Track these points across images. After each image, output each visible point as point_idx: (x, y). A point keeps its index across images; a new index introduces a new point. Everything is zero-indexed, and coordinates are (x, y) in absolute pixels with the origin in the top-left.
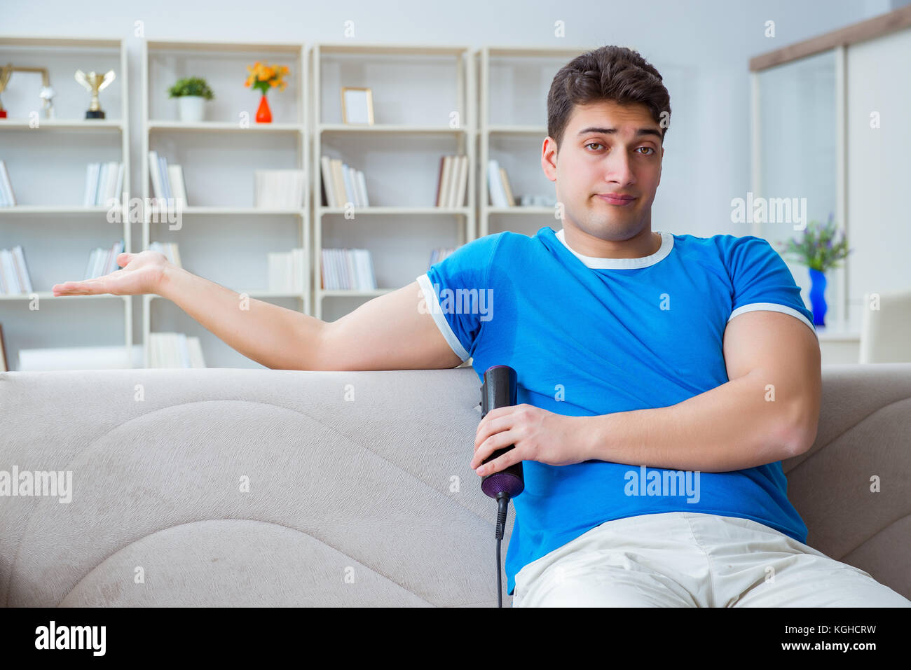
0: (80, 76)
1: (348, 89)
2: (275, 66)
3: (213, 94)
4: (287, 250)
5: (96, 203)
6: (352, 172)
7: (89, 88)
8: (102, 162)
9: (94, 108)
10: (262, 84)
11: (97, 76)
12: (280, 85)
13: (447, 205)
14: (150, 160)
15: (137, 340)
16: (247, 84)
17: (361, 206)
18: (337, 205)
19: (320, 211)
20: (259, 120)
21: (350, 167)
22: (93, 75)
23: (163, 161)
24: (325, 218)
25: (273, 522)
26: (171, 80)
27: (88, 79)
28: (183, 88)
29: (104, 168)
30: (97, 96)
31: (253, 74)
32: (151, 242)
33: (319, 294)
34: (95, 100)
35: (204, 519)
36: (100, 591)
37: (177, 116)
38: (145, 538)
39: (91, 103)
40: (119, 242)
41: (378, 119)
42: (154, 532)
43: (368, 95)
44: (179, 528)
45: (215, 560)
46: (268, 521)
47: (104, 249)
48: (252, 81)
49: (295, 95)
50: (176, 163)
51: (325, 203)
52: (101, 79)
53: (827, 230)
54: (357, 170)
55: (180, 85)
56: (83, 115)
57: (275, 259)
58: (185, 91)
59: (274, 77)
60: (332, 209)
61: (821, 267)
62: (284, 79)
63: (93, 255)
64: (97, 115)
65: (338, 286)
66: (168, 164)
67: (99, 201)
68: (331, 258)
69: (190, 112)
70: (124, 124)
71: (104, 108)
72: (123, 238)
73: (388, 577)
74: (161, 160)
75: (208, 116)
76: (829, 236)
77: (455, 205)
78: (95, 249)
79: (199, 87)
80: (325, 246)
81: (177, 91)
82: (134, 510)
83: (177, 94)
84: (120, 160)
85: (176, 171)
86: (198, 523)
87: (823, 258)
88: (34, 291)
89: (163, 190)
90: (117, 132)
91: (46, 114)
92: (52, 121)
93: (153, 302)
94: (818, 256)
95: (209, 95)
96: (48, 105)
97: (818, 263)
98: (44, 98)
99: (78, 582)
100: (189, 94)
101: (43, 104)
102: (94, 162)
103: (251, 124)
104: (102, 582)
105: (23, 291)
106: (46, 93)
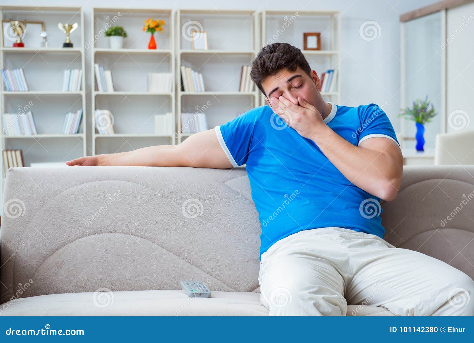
0: (60, 26)
1: (194, 32)
2: (158, 20)
3: (127, 34)
4: (164, 113)
5: (68, 90)
6: (196, 74)
7: (65, 32)
8: (71, 69)
9: (68, 42)
10: (152, 30)
11: (69, 26)
12: (160, 30)
13: (244, 91)
14: (96, 68)
16: (144, 30)
17: (201, 91)
18: (189, 91)
19: (180, 93)
20: (150, 48)
21: (195, 71)
22: (67, 25)
23: (102, 69)
24: (183, 97)
25: (132, 234)
27: (64, 27)
28: (112, 31)
29: (72, 71)
30: (69, 36)
31: (147, 24)
32: (96, 109)
33: (180, 136)
34: (68, 38)
35: (101, 233)
36: (55, 264)
37: (109, 46)
39: (66, 39)
40: (79, 109)
41: (210, 47)
43: (205, 35)
46: (130, 234)
47: (72, 112)
48: (146, 28)
49: (168, 35)
50: (108, 70)
51: (183, 89)
52: (71, 27)
53: (425, 103)
54: (199, 73)
55: (111, 30)
56: (62, 45)
57: (158, 118)
58: (113, 33)
59: (157, 26)
60: (186, 93)
61: (422, 122)
62: (163, 27)
63: (67, 115)
64: (68, 45)
65: (190, 132)
66: (104, 70)
67: (70, 89)
68: (186, 118)
69: (115, 44)
70: (82, 50)
71: (72, 42)
72: (82, 107)
73: (183, 259)
74: (101, 68)
75: (124, 45)
76: (426, 106)
77: (249, 90)
78: (68, 113)
79: (120, 31)
80: (182, 111)
81: (109, 33)
83: (109, 34)
84: (80, 68)
85: (108, 74)
86: (98, 235)
87: (423, 117)
88: (38, 133)
89: (102, 83)
90: (79, 53)
91: (43, 44)
92: (46, 48)
93: (97, 139)
94: (420, 116)
95: (125, 35)
96: (44, 40)
97: (420, 119)
98: (42, 37)
99: (45, 260)
100: (115, 35)
101: (42, 40)
102: (67, 69)
103: (146, 50)
104: (56, 260)
105: (33, 134)
106: (44, 34)
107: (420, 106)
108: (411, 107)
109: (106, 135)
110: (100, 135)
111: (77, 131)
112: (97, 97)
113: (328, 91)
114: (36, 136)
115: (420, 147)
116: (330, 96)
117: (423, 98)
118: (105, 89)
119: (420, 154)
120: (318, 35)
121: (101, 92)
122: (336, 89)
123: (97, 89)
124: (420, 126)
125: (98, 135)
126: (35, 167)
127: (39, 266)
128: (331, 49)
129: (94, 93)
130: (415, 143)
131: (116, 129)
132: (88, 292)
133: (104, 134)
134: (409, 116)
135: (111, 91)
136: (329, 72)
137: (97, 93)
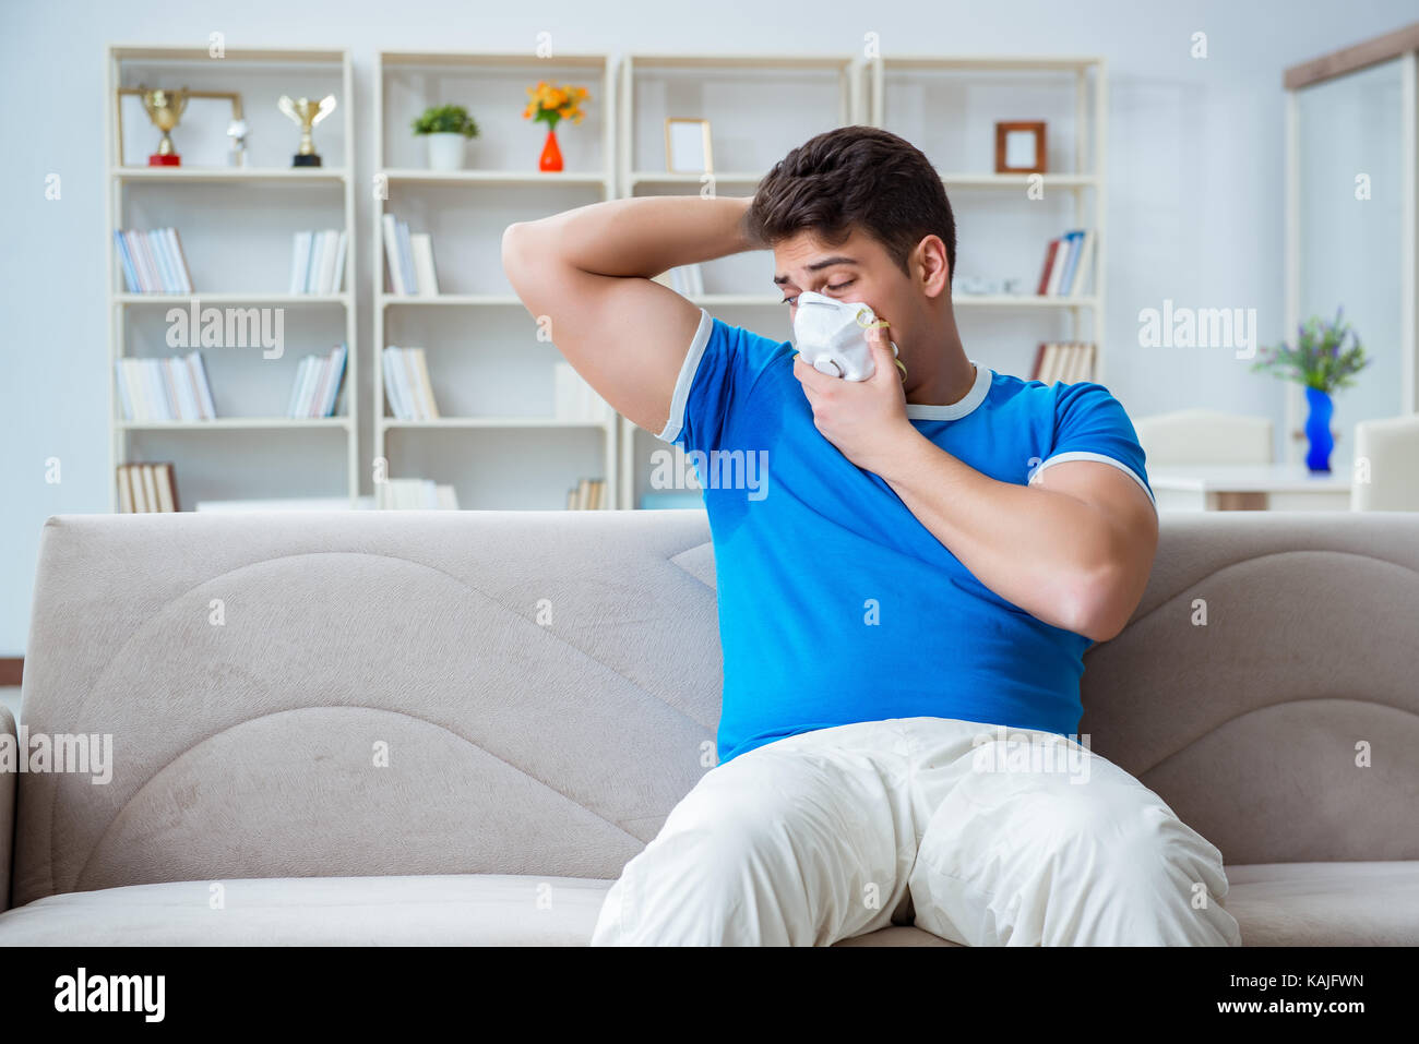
0: (285, 105)
1: (674, 120)
2: (568, 88)
3: (478, 128)
5: (307, 291)
7: (298, 122)
8: (315, 229)
9: (306, 150)
10: (549, 114)
11: (310, 104)
12: (575, 115)
14: (386, 227)
15: (366, 489)
16: (527, 115)
17: (693, 293)
20: (544, 167)
22: (303, 103)
23: (404, 228)
25: (397, 711)
26: (418, 109)
27: (297, 108)
28: (434, 120)
29: (319, 237)
30: (310, 133)
31: (535, 100)
32: (386, 345)
34: (306, 139)
35: (307, 705)
36: (171, 797)
37: (427, 164)
38: (231, 729)
39: (302, 144)
40: (338, 346)
41: (719, 164)
42: (242, 722)
43: (704, 129)
44: (275, 716)
45: (319, 759)
46: (389, 710)
47: (318, 356)
48: (534, 110)
49: (597, 130)
50: (422, 231)
52: (315, 108)
53: (1333, 330)
55: (430, 117)
56: (290, 161)
58: (437, 125)
59: (565, 104)
61: (1326, 384)
62: (582, 106)
63: (302, 364)
64: (306, 160)
66: (411, 231)
67: (312, 287)
69: (443, 157)
70: (347, 173)
71: (319, 151)
72: (345, 341)
73: (545, 783)
74: (400, 226)
75: (470, 161)
76: (1337, 339)
78: (304, 357)
79: (457, 120)
81: (424, 125)
82: (216, 693)
83: (425, 129)
84: (341, 228)
85: (422, 243)
87: (1328, 372)
88: (218, 416)
89: (403, 270)
90: (337, 186)
91: (235, 160)
92: (245, 170)
93: (389, 433)
94: (1321, 367)
95: (472, 131)
96: (239, 146)
97: (1320, 378)
98: (232, 136)
99: (143, 784)
100: (443, 130)
101: (233, 146)
102: (303, 229)
103: (533, 173)
104: (174, 784)
105: (203, 418)
106: (236, 129)
107: (1319, 337)
108: (1293, 342)
109: (415, 422)
110: (399, 421)
111: (330, 411)
112: (389, 310)
113: (1068, 294)
114: (213, 423)
115: (1319, 461)
116: (1074, 309)
117: (1329, 316)
118: (413, 287)
119: (1320, 482)
120: (1039, 130)
121: (401, 296)
122: (1091, 287)
123: (388, 287)
124: (1319, 399)
125: (390, 422)
126: (209, 513)
127: (126, 802)
128: (1077, 171)
129: (381, 300)
130: (1304, 447)
131: (443, 406)
132: (264, 877)
133: (410, 417)
134: (1289, 369)
135: (429, 294)
136: (1070, 237)
137: (389, 299)
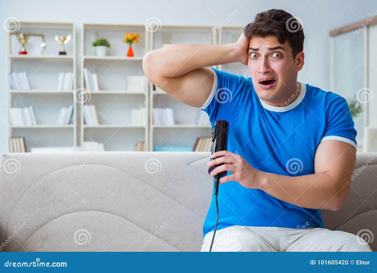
0: (57, 38)
1: (164, 43)
2: (135, 34)
3: (110, 45)
5: (62, 89)
7: (60, 42)
8: (65, 72)
9: (62, 51)
10: (130, 41)
12: (137, 42)
14: (84, 72)
15: (78, 144)
16: (124, 41)
19: (152, 92)
20: (128, 55)
22: (62, 37)
23: (90, 72)
25: (108, 212)
26: (93, 39)
27: (60, 39)
29: (66, 74)
31: (126, 37)
32: (84, 105)
33: (152, 126)
34: (62, 47)
35: (80, 210)
36: (40, 238)
37: (96, 54)
39: (61, 49)
40: (71, 105)
42: (61, 216)
46: (106, 212)
47: (65, 107)
48: (126, 40)
49: (143, 45)
50: (95, 73)
51: (154, 89)
52: (65, 39)
53: (353, 101)
55: (97, 41)
56: (58, 53)
57: (134, 112)
58: (98, 44)
59: (134, 38)
62: (139, 39)
63: (61, 110)
64: (63, 53)
65: (160, 123)
66: (92, 73)
67: (64, 89)
68: (157, 112)
69: (100, 52)
70: (74, 57)
71: (66, 51)
72: (73, 104)
75: (108, 54)
78: (62, 107)
79: (105, 42)
80: (154, 107)
82: (53, 207)
83: (95, 45)
84: (72, 72)
85: (94, 76)
86: (78, 212)
88: (37, 124)
89: (90, 84)
90: (71, 60)
91: (43, 53)
92: (46, 56)
93: (86, 129)
95: (108, 46)
96: (44, 49)
98: (42, 46)
99: (31, 235)
100: (101, 45)
101: (42, 49)
102: (61, 72)
103: (125, 57)
104: (41, 235)
105: (33, 124)
106: (43, 44)
109: (93, 126)
110: (88, 125)
111: (69, 123)
114: (36, 126)
118: (92, 88)
125: (86, 126)
126: (35, 151)
127: (27, 240)
131: (100, 121)
133: (91, 125)
135: (96, 90)
